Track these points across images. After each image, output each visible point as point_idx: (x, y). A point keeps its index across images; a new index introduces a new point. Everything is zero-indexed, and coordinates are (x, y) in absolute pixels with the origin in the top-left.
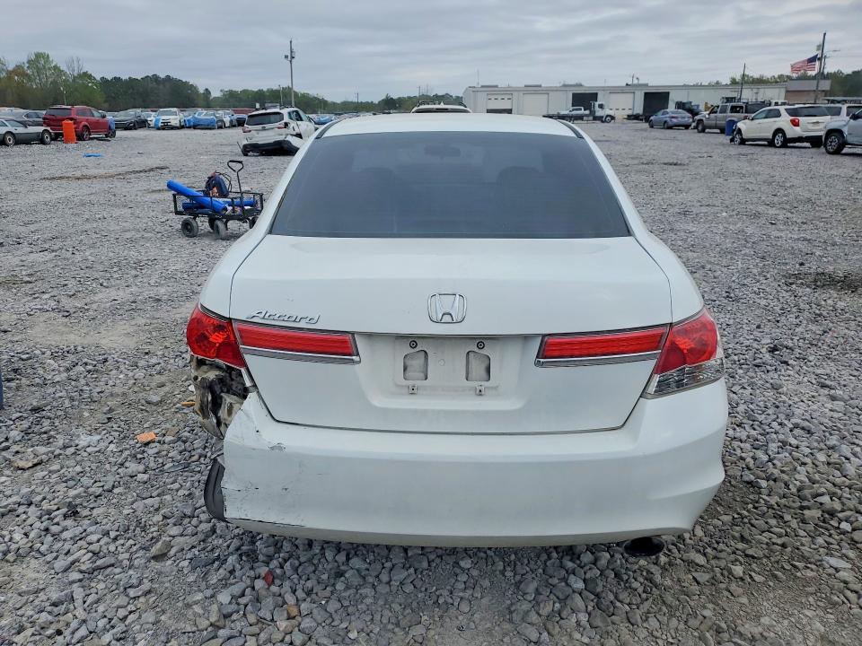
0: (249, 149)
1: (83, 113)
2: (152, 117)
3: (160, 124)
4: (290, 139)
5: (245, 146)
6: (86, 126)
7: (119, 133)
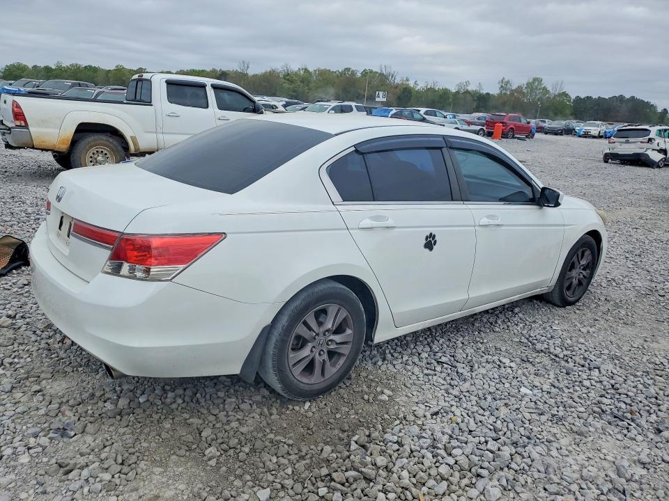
0: (609, 158)
1: (514, 119)
2: (580, 127)
3: (582, 133)
4: (650, 153)
5: (606, 155)
6: (511, 128)
7: (537, 135)
